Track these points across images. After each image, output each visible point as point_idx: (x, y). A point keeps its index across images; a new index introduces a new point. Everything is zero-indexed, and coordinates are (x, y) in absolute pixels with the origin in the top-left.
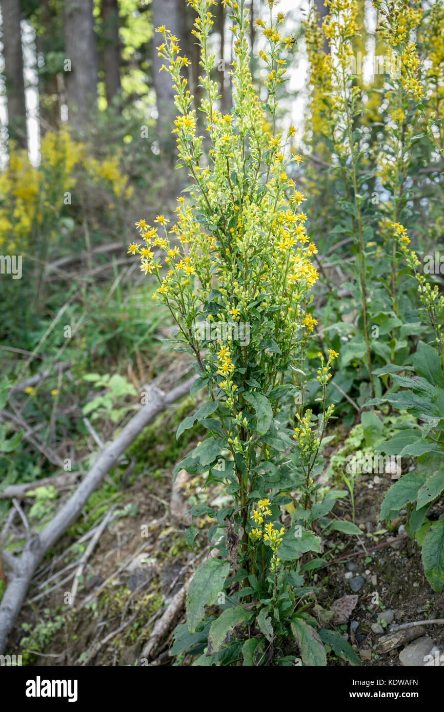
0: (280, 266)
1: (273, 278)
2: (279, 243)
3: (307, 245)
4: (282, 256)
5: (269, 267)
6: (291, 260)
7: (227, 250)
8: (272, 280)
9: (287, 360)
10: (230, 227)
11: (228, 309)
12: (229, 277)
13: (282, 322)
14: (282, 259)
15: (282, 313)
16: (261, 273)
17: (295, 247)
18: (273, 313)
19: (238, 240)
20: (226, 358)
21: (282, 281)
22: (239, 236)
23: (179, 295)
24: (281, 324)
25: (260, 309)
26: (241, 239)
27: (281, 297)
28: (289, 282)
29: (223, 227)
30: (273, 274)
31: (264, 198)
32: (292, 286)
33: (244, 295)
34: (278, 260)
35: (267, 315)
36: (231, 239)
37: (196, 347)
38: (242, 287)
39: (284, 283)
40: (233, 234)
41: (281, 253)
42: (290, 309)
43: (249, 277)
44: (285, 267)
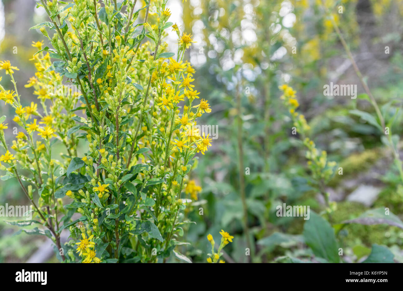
0: (162, 129)
1: (154, 143)
2: (160, 98)
3: (196, 102)
4: (164, 116)
5: (148, 129)
6: (177, 120)
7: (93, 106)
8: (153, 146)
9: (170, 245)
10: (96, 77)
11: (94, 184)
12: (95, 141)
13: (163, 197)
14: (165, 120)
15: (165, 186)
16: (138, 138)
17: (182, 104)
18: (153, 186)
19: (107, 94)
20: (88, 251)
21: (164, 146)
22: (109, 89)
23: (34, 163)
24: (162, 200)
25: (135, 183)
26: (111, 93)
27: (162, 167)
28: (174, 149)
29: (87, 76)
30: (154, 138)
31: (143, 46)
32: (177, 154)
33: (115, 166)
34: (159, 122)
35: (145, 191)
36: (98, 93)
37: (55, 228)
38: (111, 156)
39: (167, 149)
40: (101, 86)
41: (163, 112)
42: (175, 183)
43: (121, 142)
44: (168, 129)
